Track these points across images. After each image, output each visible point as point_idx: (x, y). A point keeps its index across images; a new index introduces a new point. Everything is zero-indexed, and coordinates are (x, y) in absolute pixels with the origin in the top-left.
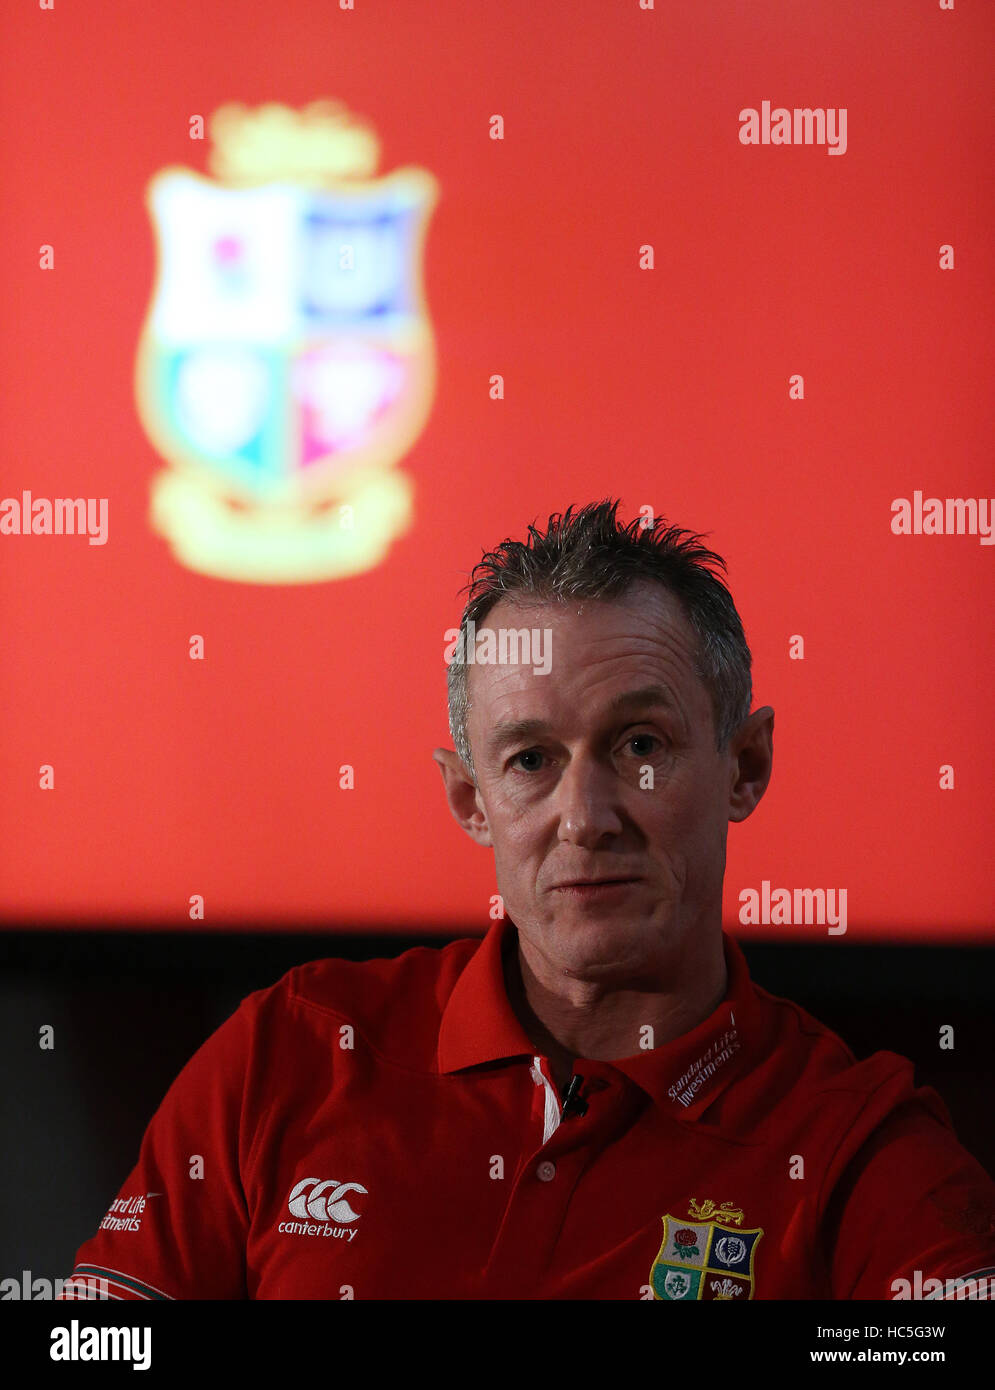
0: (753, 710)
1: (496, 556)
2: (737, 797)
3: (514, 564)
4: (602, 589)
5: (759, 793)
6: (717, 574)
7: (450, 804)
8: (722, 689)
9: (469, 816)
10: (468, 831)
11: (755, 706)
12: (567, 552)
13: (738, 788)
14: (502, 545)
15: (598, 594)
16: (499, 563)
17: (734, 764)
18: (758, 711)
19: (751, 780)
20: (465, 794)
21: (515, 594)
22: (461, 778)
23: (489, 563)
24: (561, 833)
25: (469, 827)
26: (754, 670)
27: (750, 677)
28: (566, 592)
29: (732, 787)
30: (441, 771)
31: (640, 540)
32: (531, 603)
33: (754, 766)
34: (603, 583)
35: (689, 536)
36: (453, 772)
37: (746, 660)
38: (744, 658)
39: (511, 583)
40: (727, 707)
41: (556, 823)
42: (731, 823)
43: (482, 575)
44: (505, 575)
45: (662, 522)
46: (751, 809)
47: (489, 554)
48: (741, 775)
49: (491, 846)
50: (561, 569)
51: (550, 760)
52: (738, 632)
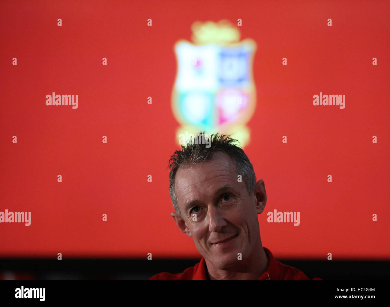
0: (257, 181)
1: (174, 156)
2: (258, 207)
3: (180, 157)
4: (205, 158)
5: (264, 204)
6: (238, 145)
7: (179, 227)
8: (246, 179)
9: (185, 229)
10: (185, 234)
11: (257, 180)
12: (193, 150)
13: (258, 204)
14: (175, 153)
15: (204, 160)
16: (176, 157)
17: (255, 198)
18: (259, 181)
19: (261, 201)
20: (182, 224)
21: (182, 166)
22: (180, 219)
23: (173, 158)
24: (210, 230)
25: (186, 233)
26: (254, 170)
27: (254, 172)
28: (196, 162)
29: (256, 204)
30: (174, 219)
31: (213, 141)
32: (186, 167)
33: (261, 197)
34: (205, 156)
35: (227, 136)
36: (178, 218)
37: (251, 167)
38: (250, 167)
39: (179, 162)
40: (249, 183)
41: (208, 226)
42: (258, 215)
43: (172, 162)
44: (177, 161)
45: (218, 134)
46: (263, 209)
47: (172, 156)
48: (258, 200)
49: (192, 237)
50: (193, 155)
51: (202, 209)
52: (247, 160)
